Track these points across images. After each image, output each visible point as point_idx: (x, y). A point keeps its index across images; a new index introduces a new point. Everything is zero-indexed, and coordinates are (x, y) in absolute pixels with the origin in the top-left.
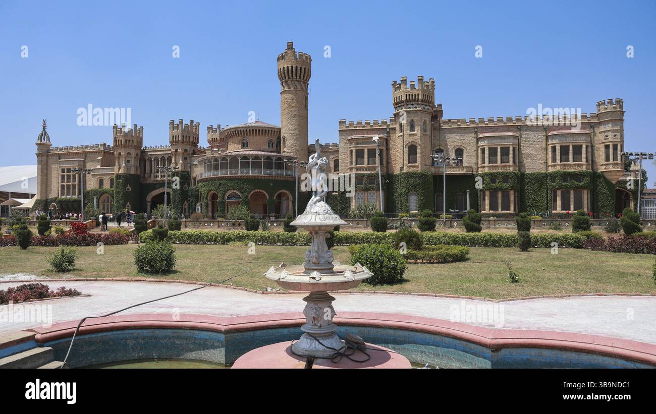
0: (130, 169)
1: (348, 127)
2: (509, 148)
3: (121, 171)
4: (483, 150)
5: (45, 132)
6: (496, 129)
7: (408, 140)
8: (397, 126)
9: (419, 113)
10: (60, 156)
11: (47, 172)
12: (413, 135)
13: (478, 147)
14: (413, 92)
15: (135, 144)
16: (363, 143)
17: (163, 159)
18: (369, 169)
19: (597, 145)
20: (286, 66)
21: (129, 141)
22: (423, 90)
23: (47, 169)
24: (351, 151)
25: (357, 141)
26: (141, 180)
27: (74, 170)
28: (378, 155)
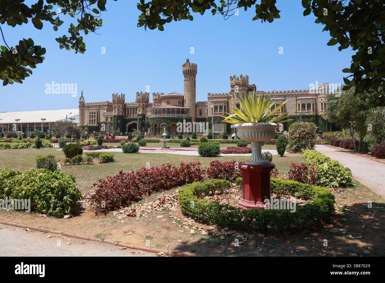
0: (119, 113)
1: (211, 96)
3: (116, 114)
5: (83, 96)
6: (275, 96)
7: (236, 102)
8: (232, 96)
9: (241, 90)
10: (89, 107)
11: (83, 114)
12: (238, 100)
14: (238, 81)
15: (122, 102)
16: (217, 103)
17: (133, 108)
18: (220, 114)
19: (318, 103)
20: (186, 69)
21: (119, 100)
22: (242, 80)
23: (83, 113)
24: (212, 107)
25: (215, 102)
26: (124, 118)
27: (95, 113)
28: (223, 108)
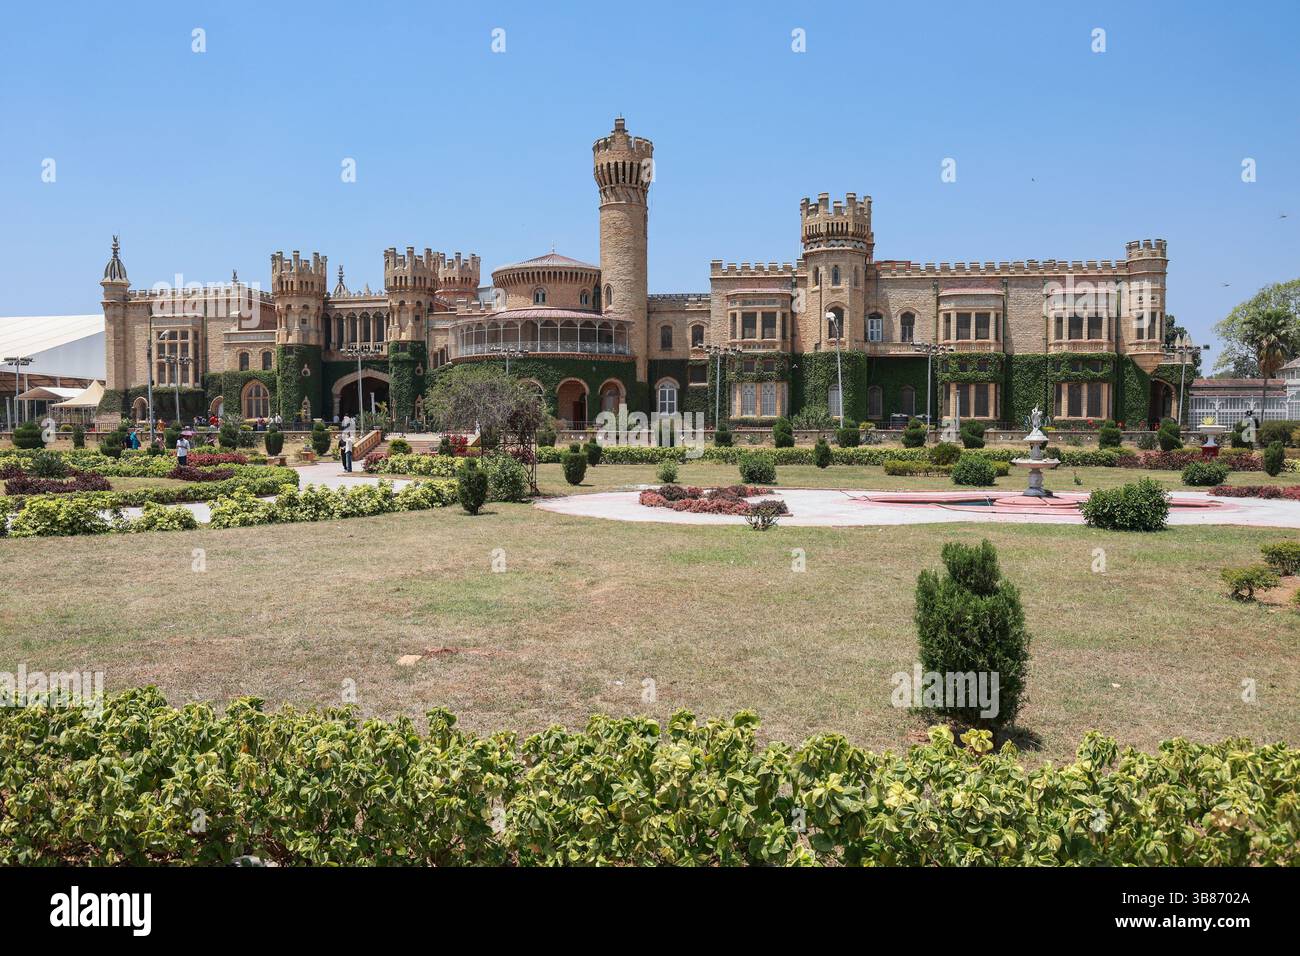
0: (308, 334)
1: (726, 274)
2: (989, 314)
3: (292, 340)
4: (948, 318)
5: (119, 261)
6: (967, 282)
7: (829, 299)
8: (810, 275)
9: (848, 255)
10: (151, 308)
11: (125, 338)
12: (838, 291)
13: (938, 311)
14: (839, 219)
15: (316, 289)
16: (754, 303)
17: (365, 317)
18: (764, 345)
20: (612, 162)
21: (307, 283)
22: (855, 216)
23: (125, 332)
24: (734, 316)
25: (745, 299)
26: (324, 357)
27: (185, 335)
28: (778, 322)
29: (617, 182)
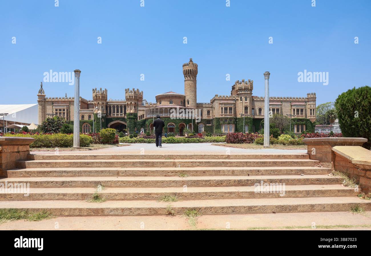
1: (219, 98)
2: (279, 109)
5: (43, 89)
6: (273, 101)
7: (244, 104)
8: (239, 99)
9: (248, 94)
10: (53, 103)
11: (44, 110)
12: (247, 103)
14: (247, 86)
16: (227, 105)
17: (117, 107)
18: (230, 115)
19: (307, 109)
20: (189, 69)
21: (103, 97)
22: (250, 85)
23: (45, 108)
24: (222, 108)
25: (225, 104)
26: (106, 117)
27: (64, 110)
28: (233, 110)
29: (190, 74)
